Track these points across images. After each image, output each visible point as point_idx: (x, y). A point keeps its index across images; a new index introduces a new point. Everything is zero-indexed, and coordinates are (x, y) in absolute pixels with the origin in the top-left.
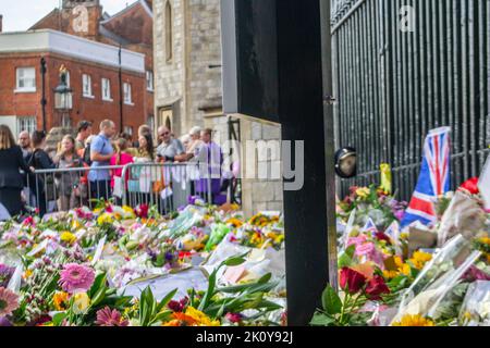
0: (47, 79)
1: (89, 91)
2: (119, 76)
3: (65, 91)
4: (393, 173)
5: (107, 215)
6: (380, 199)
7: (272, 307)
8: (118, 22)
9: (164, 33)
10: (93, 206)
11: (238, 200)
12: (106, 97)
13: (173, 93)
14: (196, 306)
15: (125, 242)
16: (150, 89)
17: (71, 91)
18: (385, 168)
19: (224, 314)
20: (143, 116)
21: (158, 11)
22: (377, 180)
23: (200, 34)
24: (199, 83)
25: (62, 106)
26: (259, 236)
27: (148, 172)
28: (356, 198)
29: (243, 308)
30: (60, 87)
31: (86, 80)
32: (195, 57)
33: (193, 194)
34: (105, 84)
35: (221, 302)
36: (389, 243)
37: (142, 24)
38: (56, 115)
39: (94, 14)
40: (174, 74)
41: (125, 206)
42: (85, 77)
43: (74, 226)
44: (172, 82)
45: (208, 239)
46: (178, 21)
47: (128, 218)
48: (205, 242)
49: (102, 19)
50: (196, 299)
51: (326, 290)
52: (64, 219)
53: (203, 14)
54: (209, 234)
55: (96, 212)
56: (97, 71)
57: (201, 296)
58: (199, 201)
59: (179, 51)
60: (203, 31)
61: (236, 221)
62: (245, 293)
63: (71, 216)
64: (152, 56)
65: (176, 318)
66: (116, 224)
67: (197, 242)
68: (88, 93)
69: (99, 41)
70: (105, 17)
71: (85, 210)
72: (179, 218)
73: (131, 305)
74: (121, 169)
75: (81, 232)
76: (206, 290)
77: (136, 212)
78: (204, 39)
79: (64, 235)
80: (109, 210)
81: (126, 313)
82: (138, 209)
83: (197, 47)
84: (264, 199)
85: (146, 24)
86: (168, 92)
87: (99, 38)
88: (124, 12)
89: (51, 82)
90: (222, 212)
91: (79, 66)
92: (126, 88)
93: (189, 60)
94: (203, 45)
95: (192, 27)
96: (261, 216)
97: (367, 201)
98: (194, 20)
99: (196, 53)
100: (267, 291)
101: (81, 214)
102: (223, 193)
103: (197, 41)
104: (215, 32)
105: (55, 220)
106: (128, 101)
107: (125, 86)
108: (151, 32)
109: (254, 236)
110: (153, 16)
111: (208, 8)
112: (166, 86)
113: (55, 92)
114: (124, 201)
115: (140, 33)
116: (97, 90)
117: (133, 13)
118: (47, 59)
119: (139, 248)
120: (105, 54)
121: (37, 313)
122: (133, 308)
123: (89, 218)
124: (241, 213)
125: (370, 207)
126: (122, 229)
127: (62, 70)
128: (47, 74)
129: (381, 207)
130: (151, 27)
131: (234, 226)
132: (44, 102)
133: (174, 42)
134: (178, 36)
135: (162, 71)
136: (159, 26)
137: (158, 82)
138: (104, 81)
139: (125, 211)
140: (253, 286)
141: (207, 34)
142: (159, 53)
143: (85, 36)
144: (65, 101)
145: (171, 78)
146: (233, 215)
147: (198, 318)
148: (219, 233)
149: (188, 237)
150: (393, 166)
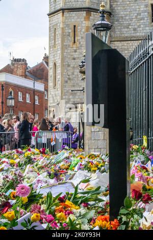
0: (4, 93)
1: (21, 98)
2: (34, 92)
3: (11, 99)
4: (148, 140)
5: (28, 152)
6: (143, 151)
7: (101, 200)
8: (34, 70)
9: (53, 76)
10: (23, 148)
11: (82, 146)
12: (28, 101)
13: (56, 101)
14: (69, 199)
15: (37, 165)
16: (46, 98)
17: (14, 99)
18: (145, 138)
19: (81, 203)
20: (43, 109)
21: (51, 67)
22: (141, 142)
23: (68, 77)
24: (67, 97)
25: (10, 105)
26: (92, 164)
27: (46, 134)
28: (132, 149)
29: (89, 201)
30: (10, 97)
31: (20, 94)
32: (65, 86)
33: (64, 144)
34: (28, 96)
35: (80, 198)
36: (147, 171)
37: (44, 71)
38: (7, 108)
39: (24, 67)
40: (57, 93)
41: (36, 149)
42: (19, 93)
43: (15, 157)
44: (56, 96)
45: (71, 164)
46: (59, 71)
47: (37, 154)
48: (69, 166)
49: (27, 69)
50: (69, 196)
51: (126, 199)
52: (11, 154)
53: (69, 68)
54: (71, 162)
55: (24, 151)
56: (25, 90)
57: (72, 195)
58: (66, 147)
59: (59, 83)
60: (69, 76)
61: (82, 156)
62: (90, 195)
63: (14, 152)
64: (48, 85)
65: (61, 205)
66: (32, 157)
67: (66, 166)
68: (20, 99)
69: (26, 78)
70: (29, 68)
71: (20, 150)
72: (58, 155)
73: (42, 198)
74: (35, 133)
75: (18, 160)
76: (73, 192)
77: (40, 151)
78: (69, 79)
79: (11, 161)
80: (29, 150)
81: (40, 201)
82: (41, 150)
83: (66, 82)
84: (94, 147)
85: (45, 72)
86: (54, 100)
87: (26, 77)
88: (36, 66)
89: (6, 94)
90: (76, 152)
91: (17, 88)
92: (36, 98)
93: (63, 87)
94: (69, 81)
95: (64, 74)
96: (92, 155)
97: (137, 151)
98: (65, 71)
99: (66, 84)
100: (99, 194)
101: (18, 152)
102: (76, 143)
103: (66, 79)
104: (74, 76)
105: (7, 154)
106: (37, 103)
107: (36, 96)
108: (48, 75)
109: (90, 164)
110: (49, 68)
111: (71, 66)
112: (53, 97)
113: (7, 99)
114: (36, 146)
115: (42, 75)
116: (24, 98)
117: (40, 67)
118: (4, 85)
119: (42, 168)
120: (28, 83)
121: (4, 201)
122: (43, 199)
123: (21, 153)
124: (84, 153)
125: (138, 154)
126: (35, 159)
127: (11, 90)
128: (4, 91)
129: (143, 154)
130: (48, 72)
131: (81, 158)
132: (2, 103)
133: (57, 80)
134: (59, 77)
135: (51, 91)
136: (51, 73)
137: (50, 96)
138: (27, 95)
139: (36, 151)
140: (93, 191)
141: (70, 77)
142: (51, 84)
143: (20, 76)
144: (11, 103)
145: (55, 94)
146: (80, 154)
147: (70, 205)
148: (75, 162)
149: (62, 163)
150: (148, 137)
